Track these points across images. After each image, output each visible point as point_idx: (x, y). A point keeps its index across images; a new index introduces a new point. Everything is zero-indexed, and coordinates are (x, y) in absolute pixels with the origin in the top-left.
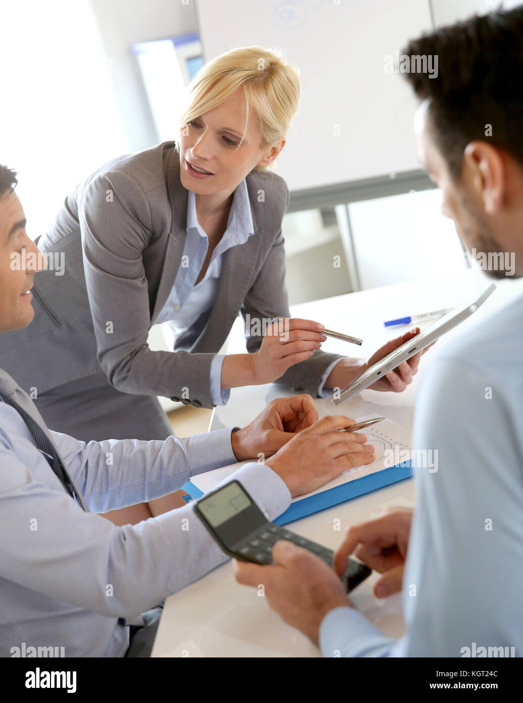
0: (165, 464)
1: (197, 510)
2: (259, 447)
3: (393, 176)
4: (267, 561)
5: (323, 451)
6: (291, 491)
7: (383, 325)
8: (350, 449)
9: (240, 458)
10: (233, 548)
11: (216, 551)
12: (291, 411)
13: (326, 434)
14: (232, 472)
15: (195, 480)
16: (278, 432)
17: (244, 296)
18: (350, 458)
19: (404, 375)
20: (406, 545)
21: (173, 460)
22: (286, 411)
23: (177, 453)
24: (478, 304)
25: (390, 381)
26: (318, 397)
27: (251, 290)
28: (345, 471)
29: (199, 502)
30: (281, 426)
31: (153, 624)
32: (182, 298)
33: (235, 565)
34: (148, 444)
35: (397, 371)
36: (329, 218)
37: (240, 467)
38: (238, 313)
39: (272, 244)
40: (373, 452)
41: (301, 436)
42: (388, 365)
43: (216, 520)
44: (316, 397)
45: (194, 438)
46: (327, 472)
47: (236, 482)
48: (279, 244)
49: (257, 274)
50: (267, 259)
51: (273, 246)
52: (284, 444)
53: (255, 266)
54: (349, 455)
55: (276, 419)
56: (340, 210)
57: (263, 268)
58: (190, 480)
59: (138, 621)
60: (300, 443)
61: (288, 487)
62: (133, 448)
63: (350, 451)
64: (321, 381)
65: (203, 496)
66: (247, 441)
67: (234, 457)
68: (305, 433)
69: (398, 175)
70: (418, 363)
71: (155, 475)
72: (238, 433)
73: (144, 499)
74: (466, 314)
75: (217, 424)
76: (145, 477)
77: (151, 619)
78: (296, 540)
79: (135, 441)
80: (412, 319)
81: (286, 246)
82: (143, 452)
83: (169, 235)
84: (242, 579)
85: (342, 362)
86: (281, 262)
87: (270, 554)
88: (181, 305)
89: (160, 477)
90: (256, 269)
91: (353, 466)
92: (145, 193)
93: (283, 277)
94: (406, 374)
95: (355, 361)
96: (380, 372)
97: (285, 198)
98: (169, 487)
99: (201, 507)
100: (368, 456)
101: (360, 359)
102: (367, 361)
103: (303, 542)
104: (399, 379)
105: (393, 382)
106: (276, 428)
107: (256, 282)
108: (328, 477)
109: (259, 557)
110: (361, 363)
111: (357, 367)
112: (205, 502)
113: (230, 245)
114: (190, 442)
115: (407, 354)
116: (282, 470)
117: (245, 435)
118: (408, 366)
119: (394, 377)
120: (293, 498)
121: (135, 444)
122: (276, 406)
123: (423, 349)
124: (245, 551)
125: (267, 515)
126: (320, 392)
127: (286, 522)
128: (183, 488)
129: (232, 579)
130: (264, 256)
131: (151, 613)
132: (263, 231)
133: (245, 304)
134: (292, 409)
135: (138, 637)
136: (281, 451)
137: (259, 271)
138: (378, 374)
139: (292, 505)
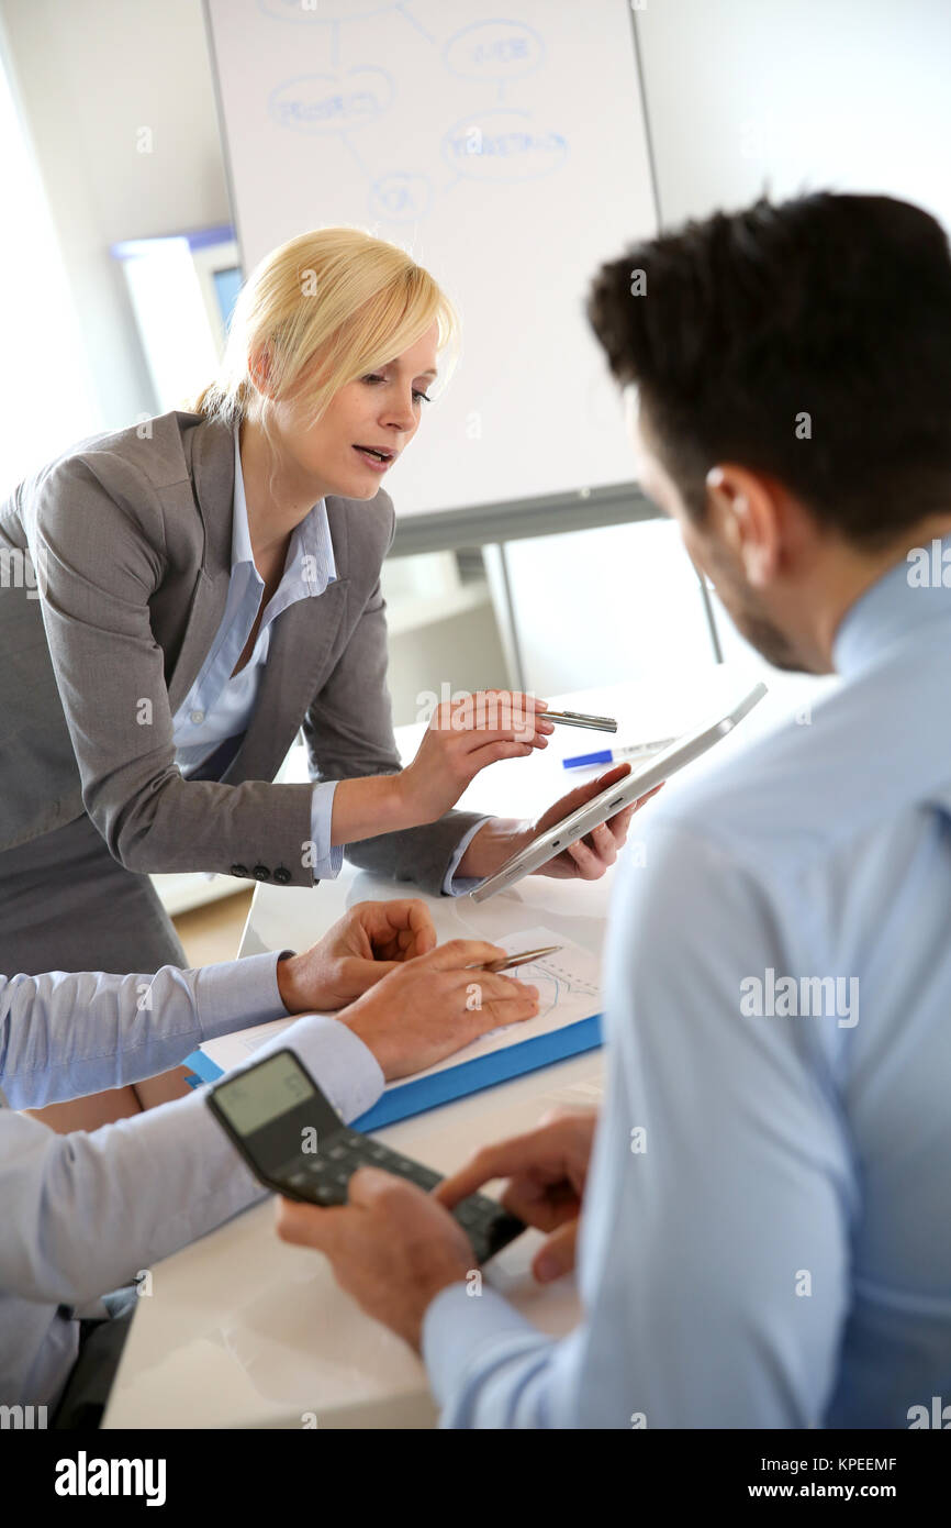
0: (155, 1019)
1: (212, 1102)
2: (327, 988)
3: (585, 494)
4: (339, 1199)
5: (445, 997)
6: (385, 1069)
7: (562, 766)
8: (493, 993)
9: (292, 1008)
10: (277, 1175)
11: (244, 1181)
12: (387, 927)
13: (450, 970)
14: (277, 1034)
15: (208, 1048)
16: (363, 960)
17: (311, 700)
18: (495, 1011)
19: (601, 848)
20: (583, 1176)
21: (169, 1013)
22: (378, 925)
23: (177, 998)
24: (735, 718)
25: (576, 859)
26: (444, 894)
27: (324, 693)
28: (483, 1034)
29: (217, 1088)
30: (369, 951)
31: (122, 1317)
32: (209, 698)
33: (278, 1207)
34: (123, 982)
35: (589, 841)
36: (470, 567)
37: (289, 1026)
38: (297, 730)
39: (363, 609)
40: (537, 998)
41: (405, 970)
42: (573, 830)
43: (247, 1123)
44: (439, 893)
45: (208, 971)
46: (450, 1036)
47: (288, 1052)
48: (376, 612)
49: (336, 661)
50: (355, 634)
51: (365, 613)
52: (372, 984)
53: (331, 646)
54: (491, 1003)
55: (360, 939)
56: (491, 553)
57: (346, 651)
58: (199, 1048)
59: (96, 1311)
60: (402, 983)
61: (379, 1061)
62: (95, 989)
63: (493, 997)
64: (451, 861)
65: (222, 1079)
66: (305, 980)
67: (283, 1008)
68: (412, 966)
69: (593, 491)
70: (627, 826)
71: (135, 1040)
72: (290, 963)
73: (114, 1083)
74: (712, 736)
75: (253, 945)
76: (116, 1041)
77: (121, 1308)
78: (392, 1163)
79: (99, 976)
80: (614, 755)
81: (389, 614)
82: (113, 996)
83: (199, 572)
84: (289, 1235)
85: (488, 827)
86: (378, 641)
87: (344, 1187)
88: (205, 713)
89: (144, 1042)
90: (334, 649)
91: (500, 1024)
92: (156, 490)
93: (383, 671)
94: (606, 847)
95: (512, 824)
96: (558, 842)
97: (388, 526)
98: (161, 1062)
99: (221, 1098)
100: (526, 1004)
101: (520, 821)
102: (534, 824)
103: (405, 1166)
104: (593, 856)
105: (582, 861)
106: (357, 953)
107: (333, 676)
108: (453, 1044)
109: (323, 1192)
110: (523, 828)
111: (517, 835)
112: (228, 1089)
113: (295, 598)
114: (202, 978)
115: (607, 809)
116: (366, 1030)
117: (302, 967)
118: (609, 833)
119: (582, 852)
120: (388, 1081)
121: (99, 981)
122: (360, 915)
123: (635, 800)
124: (297, 1180)
125: (339, 1112)
126: (448, 885)
127: (374, 1126)
128: (186, 1062)
129: (271, 1231)
130: (348, 629)
131: (121, 1294)
132: (349, 582)
133: (311, 716)
134: (390, 924)
135: (96, 1340)
136: (367, 996)
137: (339, 656)
138: (555, 845)
139: (387, 1096)
